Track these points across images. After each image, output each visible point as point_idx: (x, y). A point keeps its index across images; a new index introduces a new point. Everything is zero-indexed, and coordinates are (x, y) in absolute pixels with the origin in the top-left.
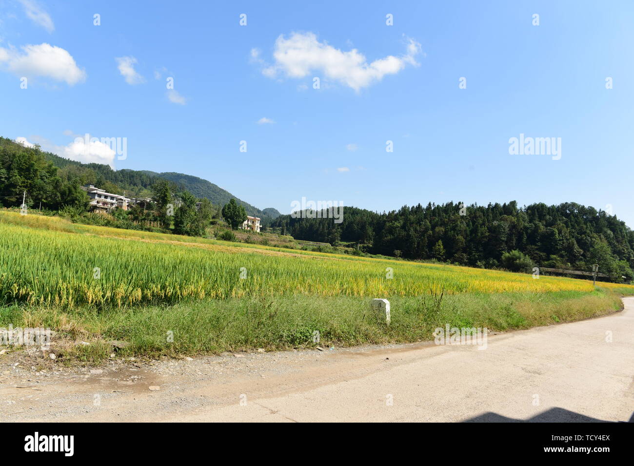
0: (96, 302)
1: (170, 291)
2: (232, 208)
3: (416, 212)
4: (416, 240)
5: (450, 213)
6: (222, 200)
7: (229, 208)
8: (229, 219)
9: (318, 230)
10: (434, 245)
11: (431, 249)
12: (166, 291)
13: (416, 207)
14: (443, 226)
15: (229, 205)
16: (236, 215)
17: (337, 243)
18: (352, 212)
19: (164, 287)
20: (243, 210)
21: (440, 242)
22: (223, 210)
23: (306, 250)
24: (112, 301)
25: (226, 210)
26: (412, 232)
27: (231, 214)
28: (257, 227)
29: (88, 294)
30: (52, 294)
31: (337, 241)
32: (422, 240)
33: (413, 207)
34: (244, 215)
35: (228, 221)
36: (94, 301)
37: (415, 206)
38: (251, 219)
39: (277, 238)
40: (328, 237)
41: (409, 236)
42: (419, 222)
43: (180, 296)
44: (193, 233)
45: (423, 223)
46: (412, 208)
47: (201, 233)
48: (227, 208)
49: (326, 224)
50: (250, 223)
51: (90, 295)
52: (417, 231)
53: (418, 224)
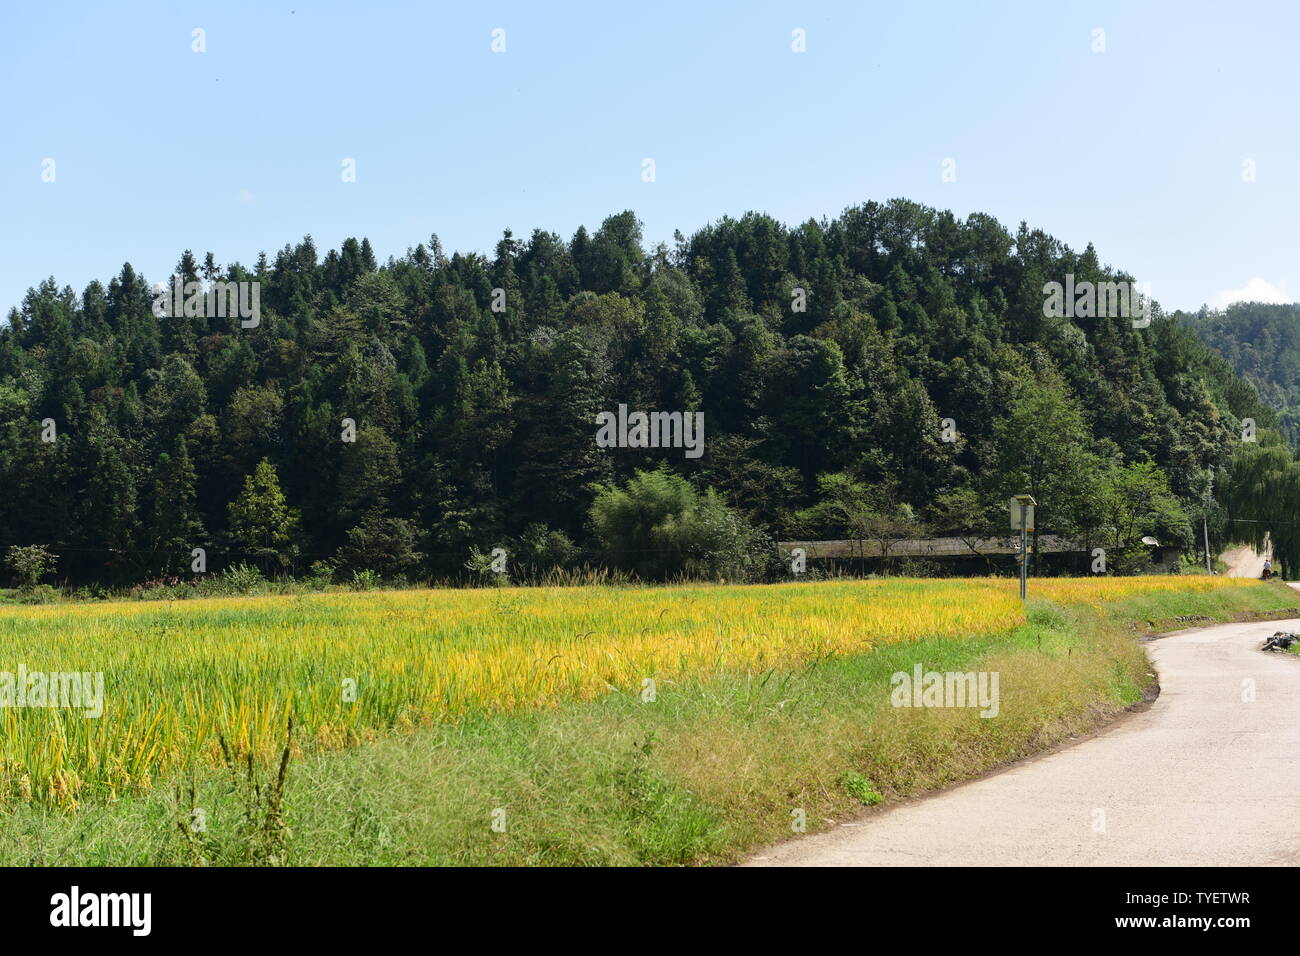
3: (112, 315)
4: (130, 477)
5: (302, 305)
10: (236, 490)
11: (217, 520)
13: (113, 286)
14: (271, 382)
21: (266, 469)
26: (102, 432)
32: (164, 466)
33: (94, 287)
37: (105, 284)
41: (82, 455)
42: (135, 370)
45: (162, 373)
46: (87, 296)
52: (132, 421)
53: (133, 384)
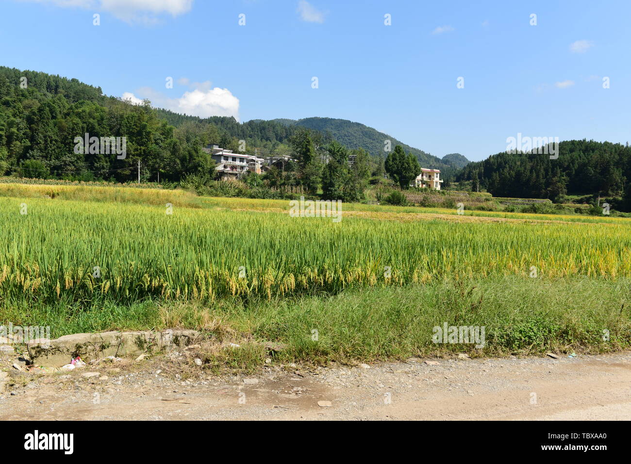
0: (241, 293)
1: (330, 275)
2: (398, 159)
7: (394, 159)
8: (395, 175)
9: (529, 180)
12: (325, 276)
15: (394, 155)
16: (405, 169)
17: (562, 197)
18: (583, 148)
19: (322, 271)
20: (414, 160)
22: (386, 162)
23: (512, 211)
24: (260, 292)
25: (391, 163)
27: (398, 167)
28: (437, 183)
29: (231, 283)
30: (188, 285)
31: (561, 195)
34: (416, 167)
35: (394, 178)
36: (239, 292)
38: (427, 173)
39: (466, 196)
40: (546, 189)
43: (344, 282)
44: (349, 198)
47: (359, 198)
48: (391, 160)
49: (542, 171)
50: (425, 179)
51: (233, 284)
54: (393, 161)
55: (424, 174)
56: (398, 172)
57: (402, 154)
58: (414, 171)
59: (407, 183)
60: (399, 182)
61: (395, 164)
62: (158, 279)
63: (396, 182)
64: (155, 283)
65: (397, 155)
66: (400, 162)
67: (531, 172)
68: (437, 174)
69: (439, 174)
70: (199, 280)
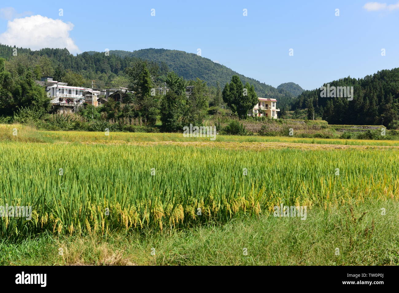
2: (235, 89)
6: (219, 79)
7: (232, 89)
8: (233, 105)
9: (362, 107)
12: (211, 206)
15: (231, 85)
16: (243, 99)
17: (396, 123)
22: (224, 93)
23: (349, 137)
24: (152, 223)
25: (228, 93)
27: (235, 97)
28: (273, 111)
29: (124, 216)
31: (394, 121)
34: (253, 96)
35: (232, 108)
38: (264, 102)
39: (303, 124)
40: (379, 115)
43: (231, 212)
48: (229, 90)
50: (263, 108)
54: (230, 91)
55: (261, 104)
56: (236, 102)
57: (239, 84)
58: (252, 101)
59: (244, 112)
60: (236, 112)
61: (233, 94)
62: (47, 215)
63: (234, 112)
64: (45, 219)
65: (235, 85)
66: (237, 92)
67: (365, 99)
68: (274, 103)
69: (275, 103)
70: (92, 215)
